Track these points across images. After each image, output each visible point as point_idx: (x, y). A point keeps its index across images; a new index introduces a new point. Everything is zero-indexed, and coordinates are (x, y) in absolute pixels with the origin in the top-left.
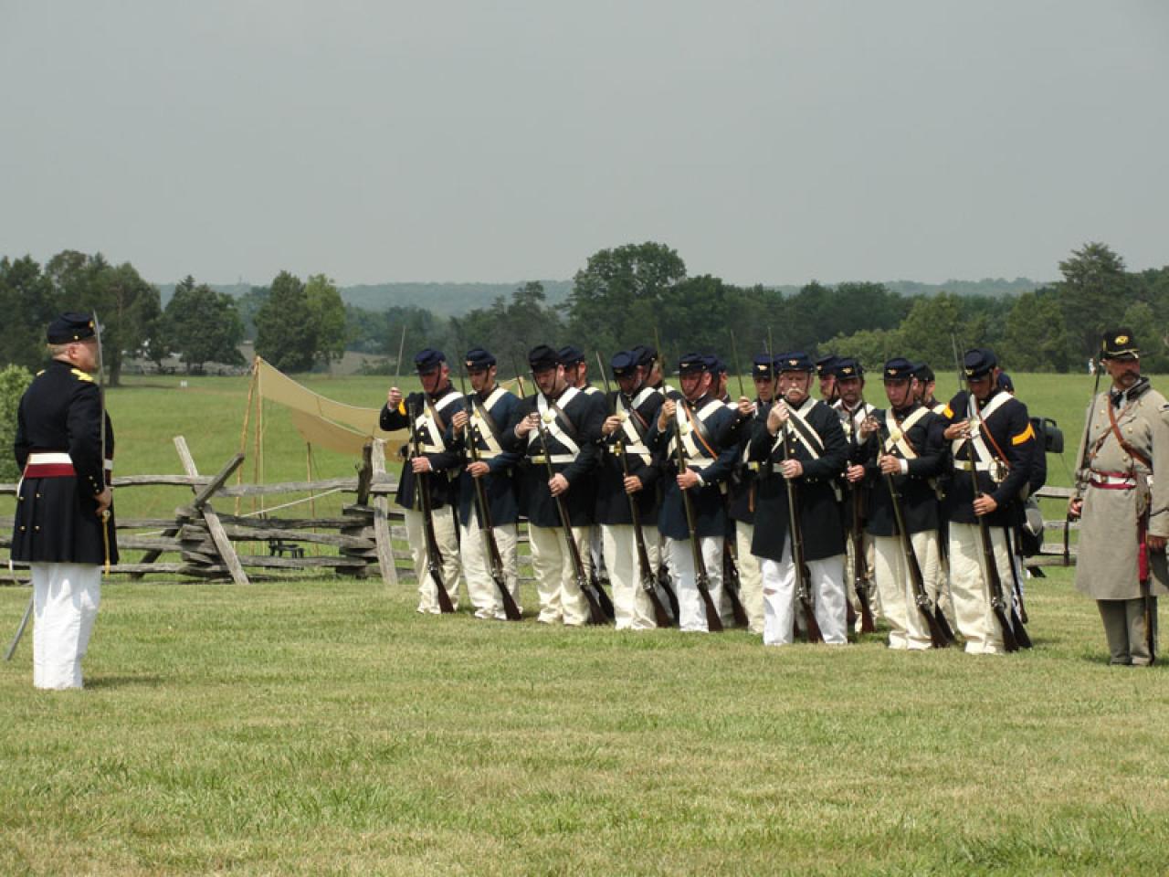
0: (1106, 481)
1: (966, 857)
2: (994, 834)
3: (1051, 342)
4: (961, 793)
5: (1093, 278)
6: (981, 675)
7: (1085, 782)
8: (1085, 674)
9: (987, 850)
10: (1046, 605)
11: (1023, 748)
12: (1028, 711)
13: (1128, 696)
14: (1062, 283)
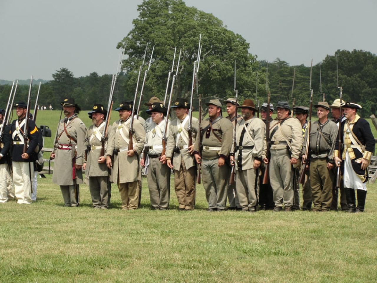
0: (62, 147)
1: (11, 272)
2: (21, 265)
3: (49, 100)
4: (11, 251)
5: (63, 79)
6: (22, 211)
7: (52, 246)
8: (56, 210)
9: (19, 270)
10: (45, 187)
11: (33, 236)
12: (36, 223)
13: (70, 217)
14: (53, 81)
